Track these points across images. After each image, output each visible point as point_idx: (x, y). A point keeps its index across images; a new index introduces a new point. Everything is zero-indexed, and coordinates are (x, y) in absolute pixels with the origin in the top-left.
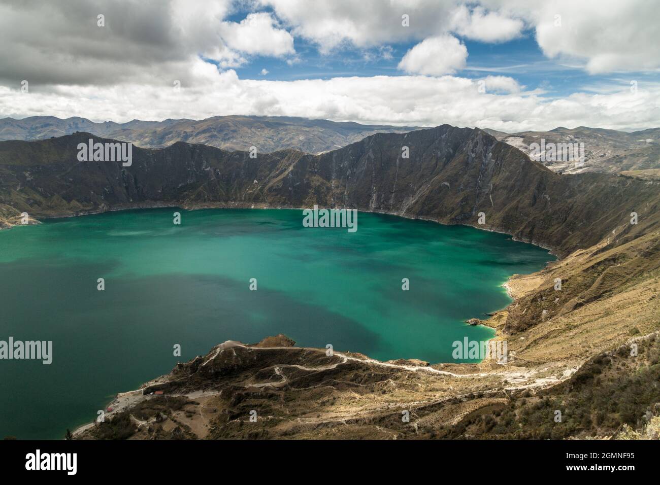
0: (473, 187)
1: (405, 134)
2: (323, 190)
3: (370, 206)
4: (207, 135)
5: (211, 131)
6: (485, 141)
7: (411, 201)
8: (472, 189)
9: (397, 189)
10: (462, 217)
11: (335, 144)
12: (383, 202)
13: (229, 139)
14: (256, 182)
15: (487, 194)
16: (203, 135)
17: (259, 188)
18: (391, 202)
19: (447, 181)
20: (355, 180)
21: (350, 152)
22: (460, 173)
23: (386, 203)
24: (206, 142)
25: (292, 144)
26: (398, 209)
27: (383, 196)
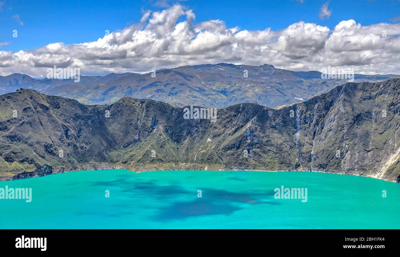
1: (381, 83)
2: (286, 149)
3: (342, 166)
4: (154, 89)
5: (157, 85)
7: (392, 160)
9: (374, 147)
11: (296, 96)
12: (357, 162)
13: (176, 93)
14: (210, 140)
16: (149, 90)
17: (213, 147)
18: (366, 162)
20: (323, 137)
23: (360, 163)
24: (152, 97)
25: (247, 97)
26: (375, 171)
27: (357, 155)
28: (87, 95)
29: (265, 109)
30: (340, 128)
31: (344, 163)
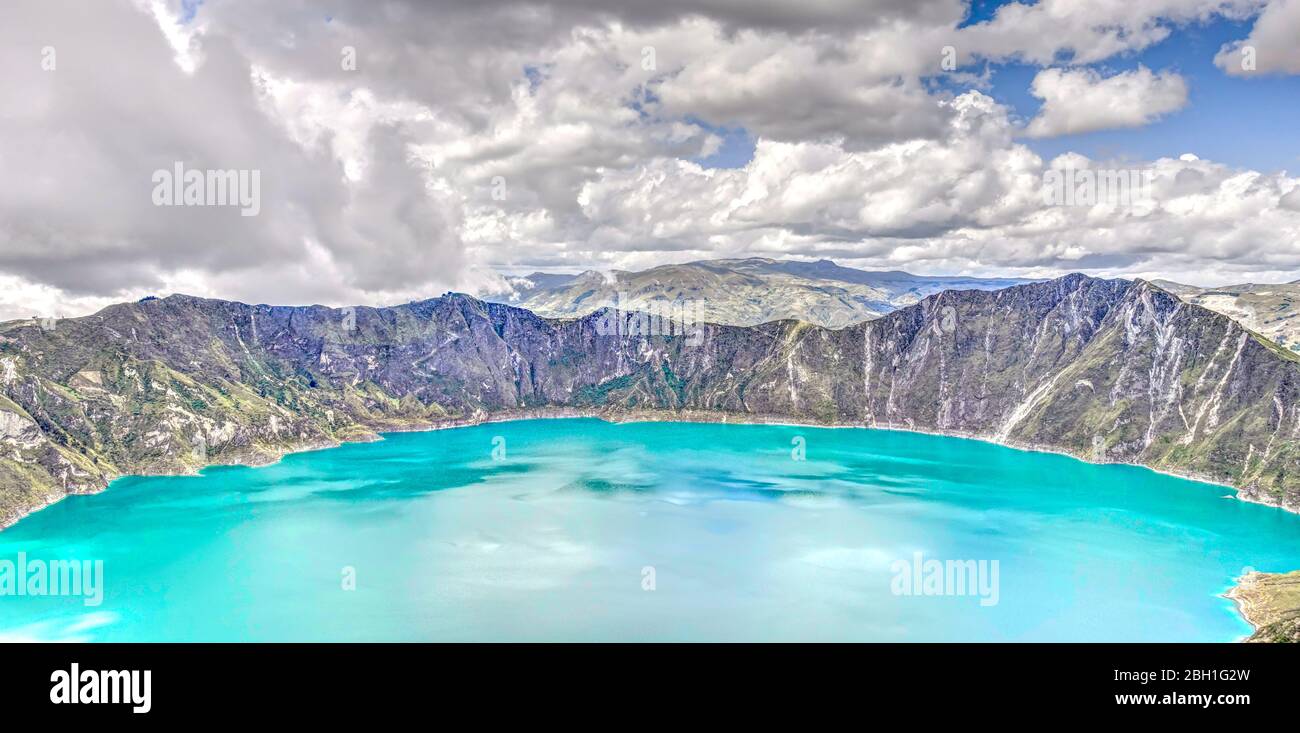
0: (1140, 391)
1: (999, 291)
2: (849, 392)
3: (938, 422)
6: (1157, 303)
7: (1019, 413)
8: (1141, 395)
9: (990, 393)
10: (1125, 448)
12: (963, 416)
14: (731, 376)
15: (1173, 404)
17: (735, 387)
18: (978, 416)
19: (1088, 377)
20: (908, 376)
21: (897, 325)
22: (1113, 363)
23: (968, 418)
25: (792, 310)
26: (992, 431)
27: (963, 404)
28: (550, 302)
29: (817, 328)
30: (934, 362)
31: (942, 416)
